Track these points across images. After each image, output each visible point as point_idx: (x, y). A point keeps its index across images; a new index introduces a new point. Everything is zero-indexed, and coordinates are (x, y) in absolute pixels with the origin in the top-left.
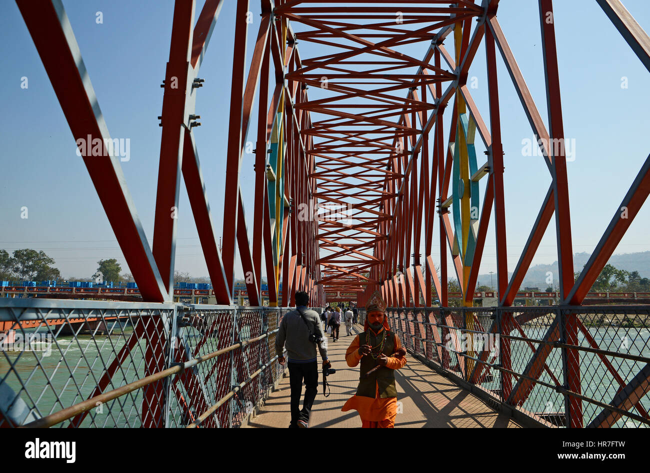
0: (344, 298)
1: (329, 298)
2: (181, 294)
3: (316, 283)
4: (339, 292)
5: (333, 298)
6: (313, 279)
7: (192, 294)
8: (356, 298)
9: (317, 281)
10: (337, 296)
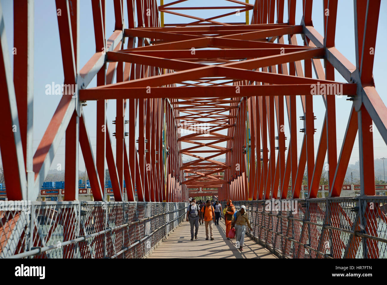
0: (206, 192)
1: (192, 193)
2: (47, 194)
3: (181, 184)
4: (201, 188)
5: (196, 193)
6: (178, 182)
7: (58, 194)
8: (217, 192)
9: (181, 182)
10: (199, 191)
